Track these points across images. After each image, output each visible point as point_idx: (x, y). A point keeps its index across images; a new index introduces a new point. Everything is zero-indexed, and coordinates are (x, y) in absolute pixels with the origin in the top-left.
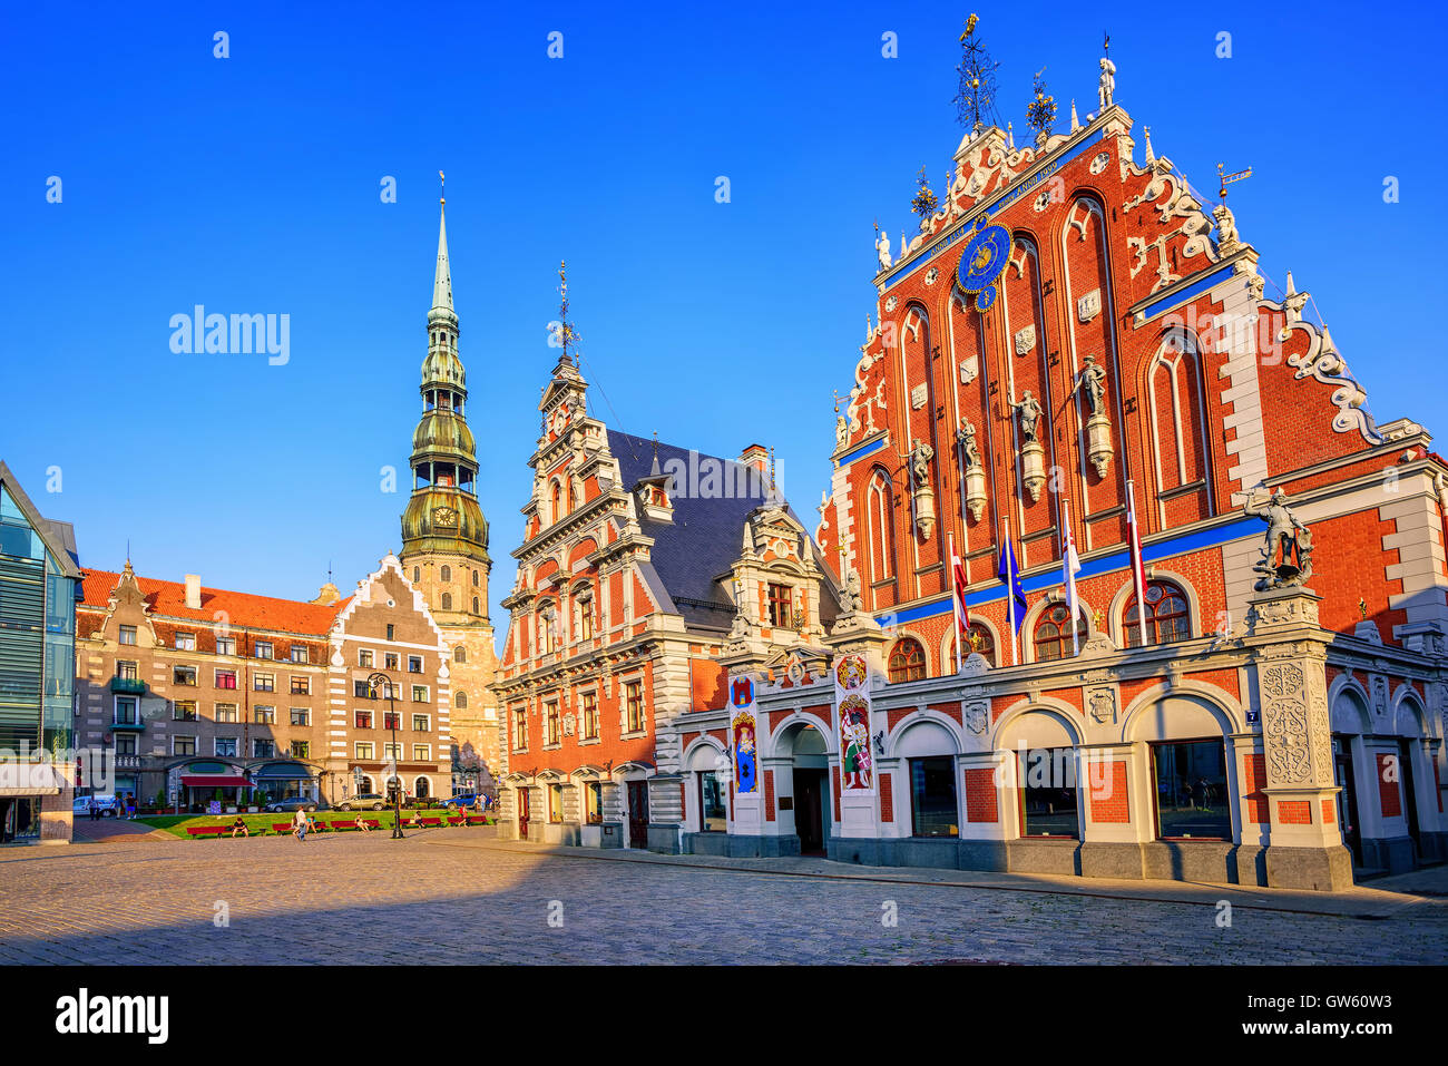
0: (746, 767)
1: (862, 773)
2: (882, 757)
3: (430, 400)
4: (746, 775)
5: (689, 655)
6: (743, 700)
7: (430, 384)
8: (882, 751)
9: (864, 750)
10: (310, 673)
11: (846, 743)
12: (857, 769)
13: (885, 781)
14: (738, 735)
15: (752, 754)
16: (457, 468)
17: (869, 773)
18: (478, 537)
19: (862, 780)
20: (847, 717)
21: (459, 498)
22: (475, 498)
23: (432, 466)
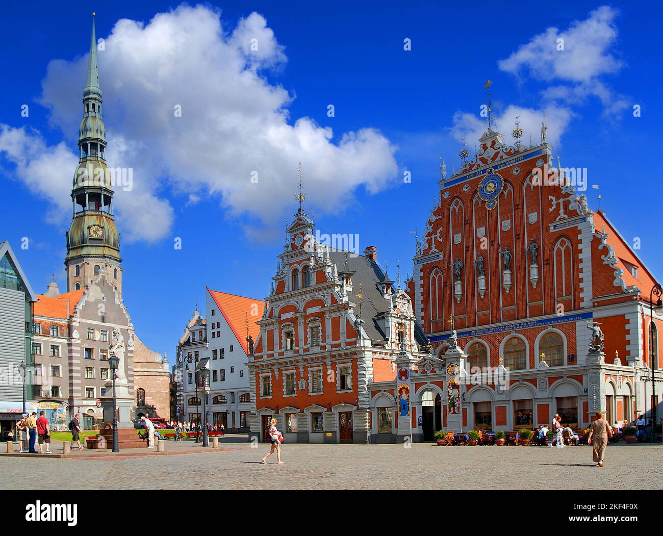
0: (404, 405)
1: (456, 408)
2: (464, 402)
3: (86, 150)
4: (404, 409)
5: (372, 356)
6: (404, 378)
7: (86, 139)
8: (464, 399)
9: (457, 399)
10: (60, 343)
11: (450, 396)
12: (454, 406)
13: (465, 411)
14: (401, 392)
15: (407, 400)
16: (102, 196)
17: (459, 408)
18: (115, 244)
19: (456, 410)
20: (451, 386)
21: (104, 217)
22: (112, 217)
23: (87, 196)
